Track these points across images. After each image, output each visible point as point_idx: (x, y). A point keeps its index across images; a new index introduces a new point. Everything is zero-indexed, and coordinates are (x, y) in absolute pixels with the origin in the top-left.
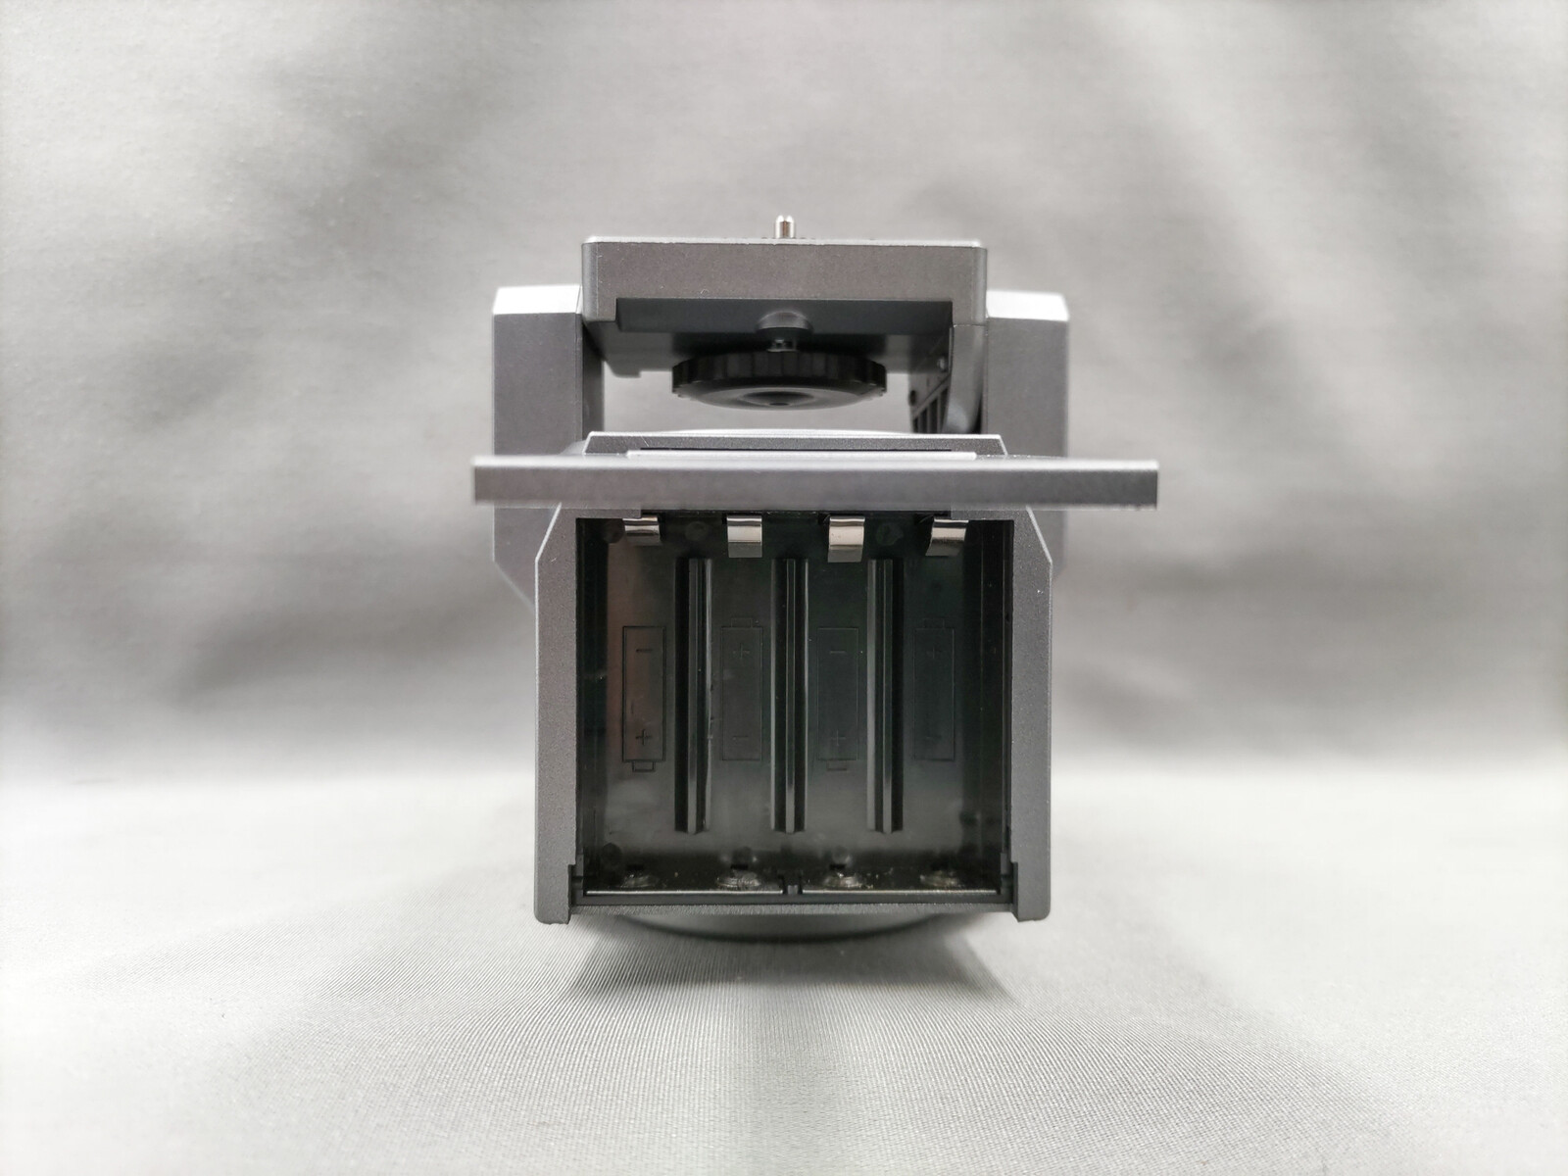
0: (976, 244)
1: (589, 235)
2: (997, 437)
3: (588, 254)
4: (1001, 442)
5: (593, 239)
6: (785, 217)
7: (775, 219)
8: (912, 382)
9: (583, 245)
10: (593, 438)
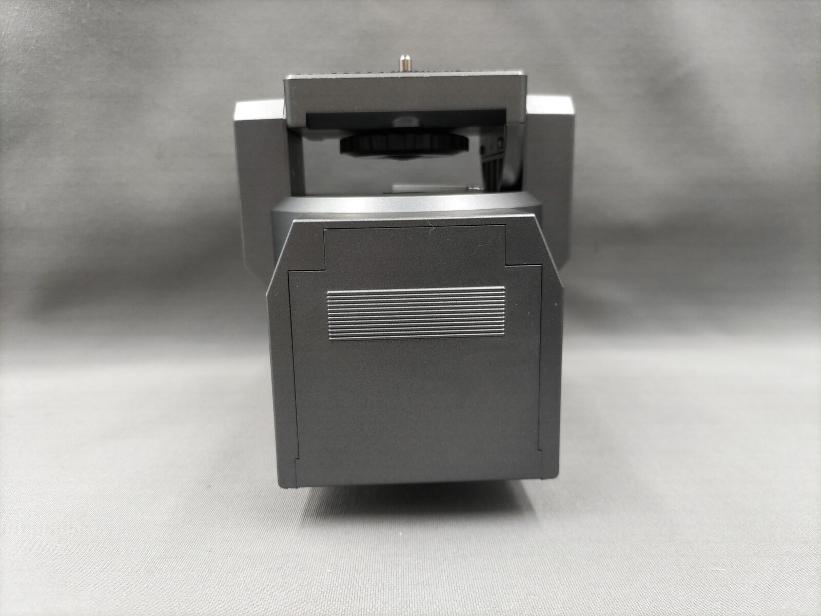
0: (520, 73)
1: (287, 74)
2: (533, 215)
3: (287, 86)
4: (536, 218)
5: (290, 77)
6: (405, 56)
7: (400, 58)
8: (482, 141)
9: (284, 80)
10: (295, 224)
